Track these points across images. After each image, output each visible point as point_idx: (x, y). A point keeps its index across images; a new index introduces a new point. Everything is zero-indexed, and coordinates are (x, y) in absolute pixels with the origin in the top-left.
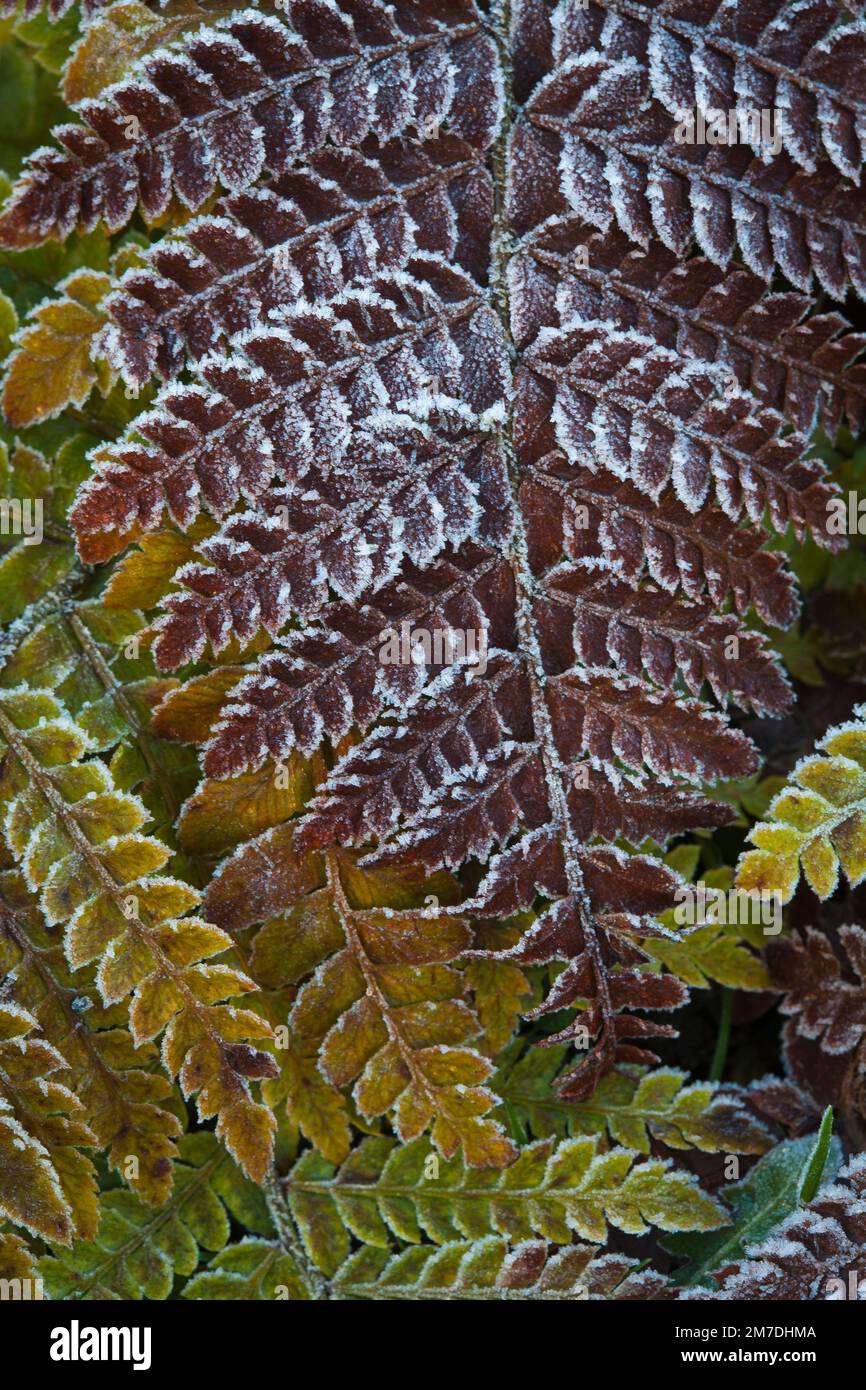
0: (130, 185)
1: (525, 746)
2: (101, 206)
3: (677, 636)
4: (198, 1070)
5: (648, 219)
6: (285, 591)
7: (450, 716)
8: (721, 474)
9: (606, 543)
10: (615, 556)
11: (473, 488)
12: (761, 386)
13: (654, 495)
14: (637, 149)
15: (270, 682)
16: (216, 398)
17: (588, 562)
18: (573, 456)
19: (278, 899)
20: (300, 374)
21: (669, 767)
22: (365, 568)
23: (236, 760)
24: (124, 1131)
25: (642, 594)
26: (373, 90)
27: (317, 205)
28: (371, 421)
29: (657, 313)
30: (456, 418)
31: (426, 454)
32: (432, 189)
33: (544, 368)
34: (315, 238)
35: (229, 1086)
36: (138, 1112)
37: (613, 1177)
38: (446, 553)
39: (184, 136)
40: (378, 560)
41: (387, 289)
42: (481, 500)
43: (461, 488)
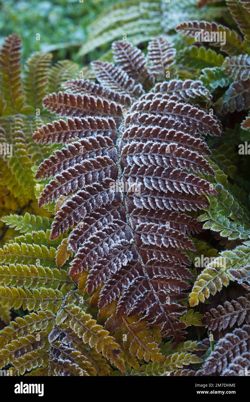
0: (67, 222)
1: (149, 291)
2: (64, 227)
3: (170, 268)
4: (109, 355)
5: (149, 205)
6: (104, 274)
7: (136, 288)
8: (170, 240)
9: (154, 256)
10: (156, 257)
11: (131, 252)
12: (174, 227)
13: (160, 246)
14: (145, 196)
15: (105, 289)
16: (87, 248)
17: (152, 259)
18: (145, 243)
19: (116, 326)
20: (99, 242)
21: (173, 289)
22: (116, 267)
23: (103, 304)
24: (100, 369)
25: (163, 263)
26: (101, 197)
27: (97, 217)
28: (112, 245)
29: (155, 220)
30: (126, 242)
31: (122, 249)
32: (115, 210)
33: (138, 232)
34: (98, 222)
35: (115, 357)
36: (102, 366)
37: (182, 358)
38: (128, 263)
39: (74, 212)
40: (118, 266)
41: (110, 226)
42: (132, 253)
43: (129, 253)
